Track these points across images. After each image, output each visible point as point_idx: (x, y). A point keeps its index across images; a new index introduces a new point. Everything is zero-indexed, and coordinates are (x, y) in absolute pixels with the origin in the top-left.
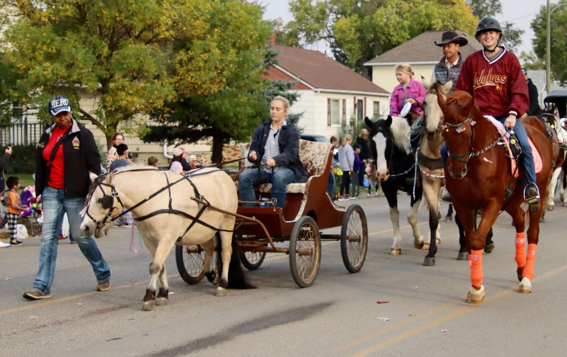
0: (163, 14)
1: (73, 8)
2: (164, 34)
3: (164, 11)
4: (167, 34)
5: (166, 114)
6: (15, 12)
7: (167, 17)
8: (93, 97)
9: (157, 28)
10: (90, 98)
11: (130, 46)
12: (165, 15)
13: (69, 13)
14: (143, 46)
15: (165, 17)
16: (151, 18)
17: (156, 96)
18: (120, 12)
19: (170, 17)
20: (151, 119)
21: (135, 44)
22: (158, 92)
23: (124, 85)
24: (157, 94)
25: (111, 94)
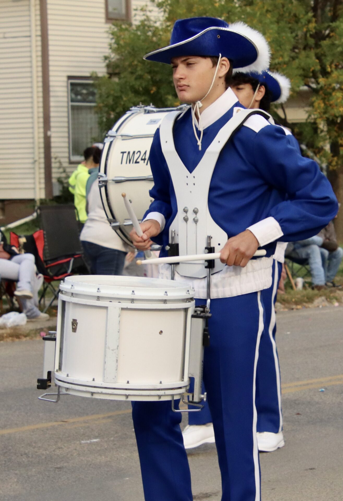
25: (323, 95)
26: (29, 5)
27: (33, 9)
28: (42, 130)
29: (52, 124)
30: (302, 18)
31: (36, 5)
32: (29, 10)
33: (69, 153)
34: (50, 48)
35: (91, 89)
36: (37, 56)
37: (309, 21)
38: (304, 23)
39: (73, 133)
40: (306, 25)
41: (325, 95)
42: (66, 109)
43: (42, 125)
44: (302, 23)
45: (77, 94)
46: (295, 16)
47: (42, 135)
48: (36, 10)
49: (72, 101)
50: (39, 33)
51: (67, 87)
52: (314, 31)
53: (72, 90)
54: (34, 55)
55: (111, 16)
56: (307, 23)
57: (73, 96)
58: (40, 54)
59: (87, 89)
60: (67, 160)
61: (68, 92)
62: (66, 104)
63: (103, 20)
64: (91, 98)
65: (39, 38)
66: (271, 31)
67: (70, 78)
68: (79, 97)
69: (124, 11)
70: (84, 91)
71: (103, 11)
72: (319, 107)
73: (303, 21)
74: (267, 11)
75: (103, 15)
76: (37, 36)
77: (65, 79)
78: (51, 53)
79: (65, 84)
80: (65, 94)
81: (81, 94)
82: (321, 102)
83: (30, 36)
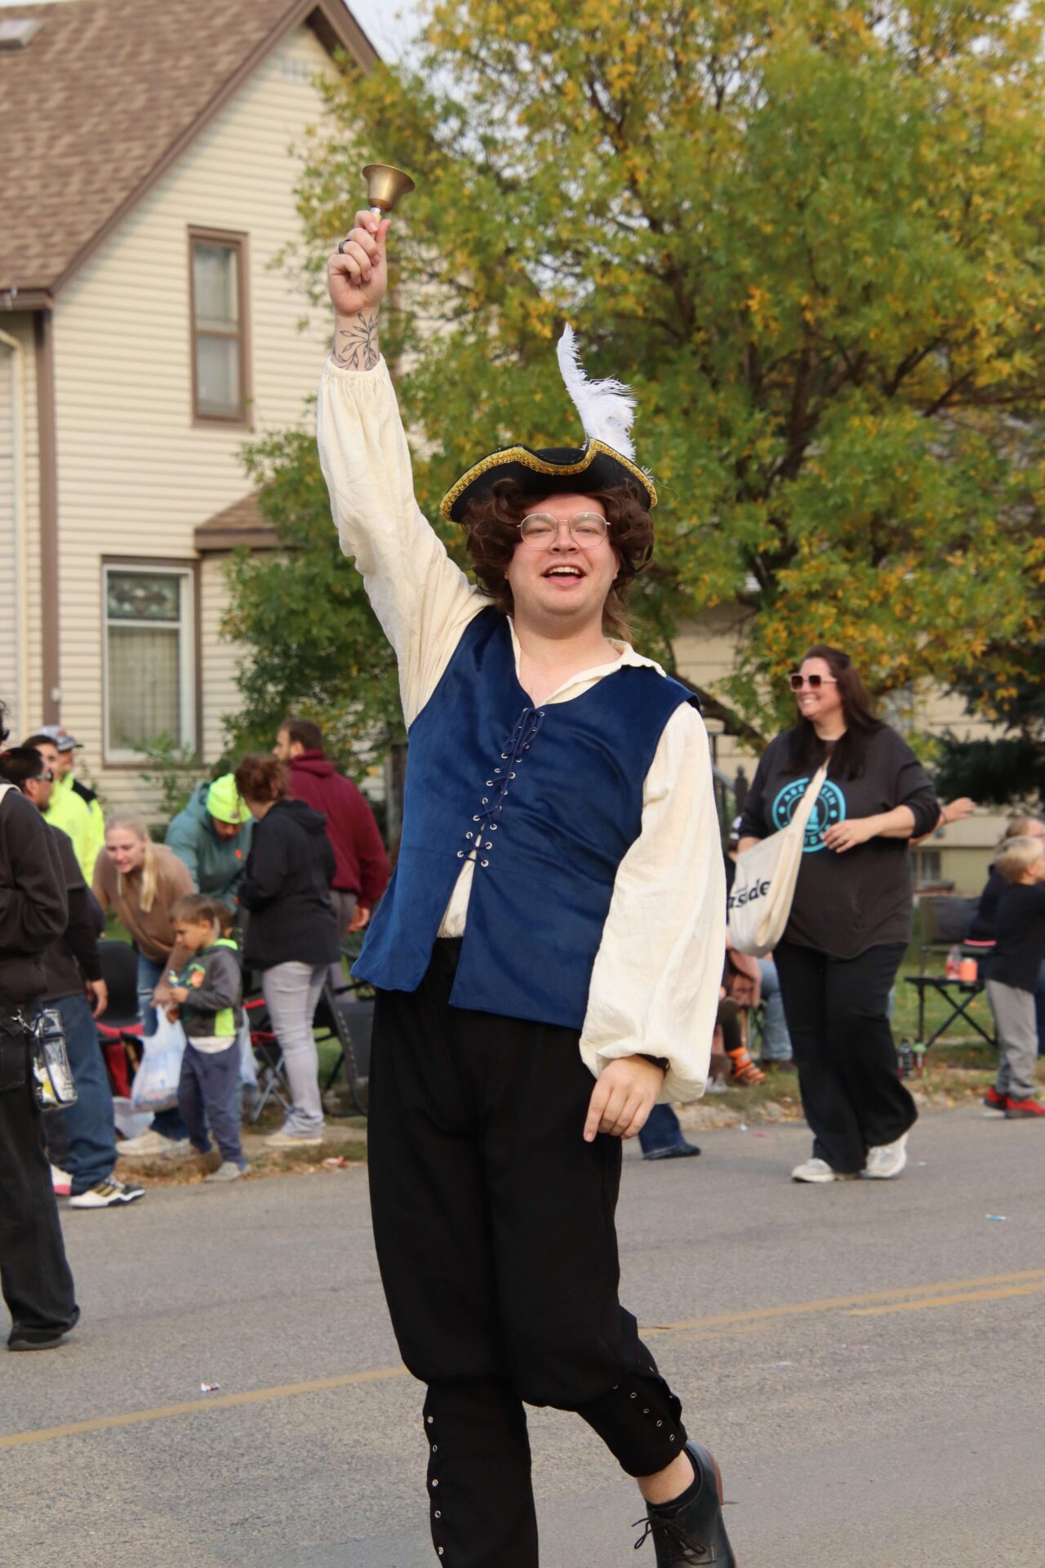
0: (988, 290)
1: (643, 282)
2: (993, 370)
3: (990, 277)
4: (1004, 368)
5: (1004, 686)
6: (441, 303)
7: (999, 301)
8: (730, 629)
9: (965, 349)
10: (722, 633)
11: (855, 422)
12: (995, 294)
13: (627, 303)
14: (912, 420)
15: (991, 303)
16: (937, 309)
17: (956, 619)
18: (821, 290)
19: (1014, 299)
20: (970, 711)
21: (874, 412)
22: (959, 602)
23: (832, 576)
24: (959, 612)
25: (785, 613)
26: (10, 380)
27: (18, 388)
28: (38, 686)
29: (64, 672)
30: (741, 427)
31: (25, 380)
32: (10, 392)
33: (103, 741)
34: (62, 485)
35: (155, 588)
36: (28, 506)
38: (745, 439)
39: (113, 695)
40: (750, 441)
41: (791, 610)
42: (96, 636)
43: (38, 673)
44: (740, 437)
45: (122, 597)
46: (723, 421)
47: (38, 698)
48: (26, 392)
49: (112, 615)
50: (34, 448)
51: (101, 581)
52: (768, 456)
53: (111, 588)
54: (20, 502)
55: (204, 410)
56: (752, 436)
57: (114, 604)
58: (35, 498)
59: (145, 588)
60: (97, 760)
61: (101, 594)
62: (96, 623)
63: (187, 420)
64: (154, 608)
65: (35, 461)
67: (107, 558)
68: (127, 607)
69: (234, 398)
70: (140, 593)
71: (186, 396)
72: (776, 640)
73: (744, 433)
75: (187, 408)
76: (28, 455)
77: (96, 562)
78: (62, 498)
79: (95, 574)
80: (96, 599)
81: (132, 599)
82: (781, 626)
83: (10, 456)
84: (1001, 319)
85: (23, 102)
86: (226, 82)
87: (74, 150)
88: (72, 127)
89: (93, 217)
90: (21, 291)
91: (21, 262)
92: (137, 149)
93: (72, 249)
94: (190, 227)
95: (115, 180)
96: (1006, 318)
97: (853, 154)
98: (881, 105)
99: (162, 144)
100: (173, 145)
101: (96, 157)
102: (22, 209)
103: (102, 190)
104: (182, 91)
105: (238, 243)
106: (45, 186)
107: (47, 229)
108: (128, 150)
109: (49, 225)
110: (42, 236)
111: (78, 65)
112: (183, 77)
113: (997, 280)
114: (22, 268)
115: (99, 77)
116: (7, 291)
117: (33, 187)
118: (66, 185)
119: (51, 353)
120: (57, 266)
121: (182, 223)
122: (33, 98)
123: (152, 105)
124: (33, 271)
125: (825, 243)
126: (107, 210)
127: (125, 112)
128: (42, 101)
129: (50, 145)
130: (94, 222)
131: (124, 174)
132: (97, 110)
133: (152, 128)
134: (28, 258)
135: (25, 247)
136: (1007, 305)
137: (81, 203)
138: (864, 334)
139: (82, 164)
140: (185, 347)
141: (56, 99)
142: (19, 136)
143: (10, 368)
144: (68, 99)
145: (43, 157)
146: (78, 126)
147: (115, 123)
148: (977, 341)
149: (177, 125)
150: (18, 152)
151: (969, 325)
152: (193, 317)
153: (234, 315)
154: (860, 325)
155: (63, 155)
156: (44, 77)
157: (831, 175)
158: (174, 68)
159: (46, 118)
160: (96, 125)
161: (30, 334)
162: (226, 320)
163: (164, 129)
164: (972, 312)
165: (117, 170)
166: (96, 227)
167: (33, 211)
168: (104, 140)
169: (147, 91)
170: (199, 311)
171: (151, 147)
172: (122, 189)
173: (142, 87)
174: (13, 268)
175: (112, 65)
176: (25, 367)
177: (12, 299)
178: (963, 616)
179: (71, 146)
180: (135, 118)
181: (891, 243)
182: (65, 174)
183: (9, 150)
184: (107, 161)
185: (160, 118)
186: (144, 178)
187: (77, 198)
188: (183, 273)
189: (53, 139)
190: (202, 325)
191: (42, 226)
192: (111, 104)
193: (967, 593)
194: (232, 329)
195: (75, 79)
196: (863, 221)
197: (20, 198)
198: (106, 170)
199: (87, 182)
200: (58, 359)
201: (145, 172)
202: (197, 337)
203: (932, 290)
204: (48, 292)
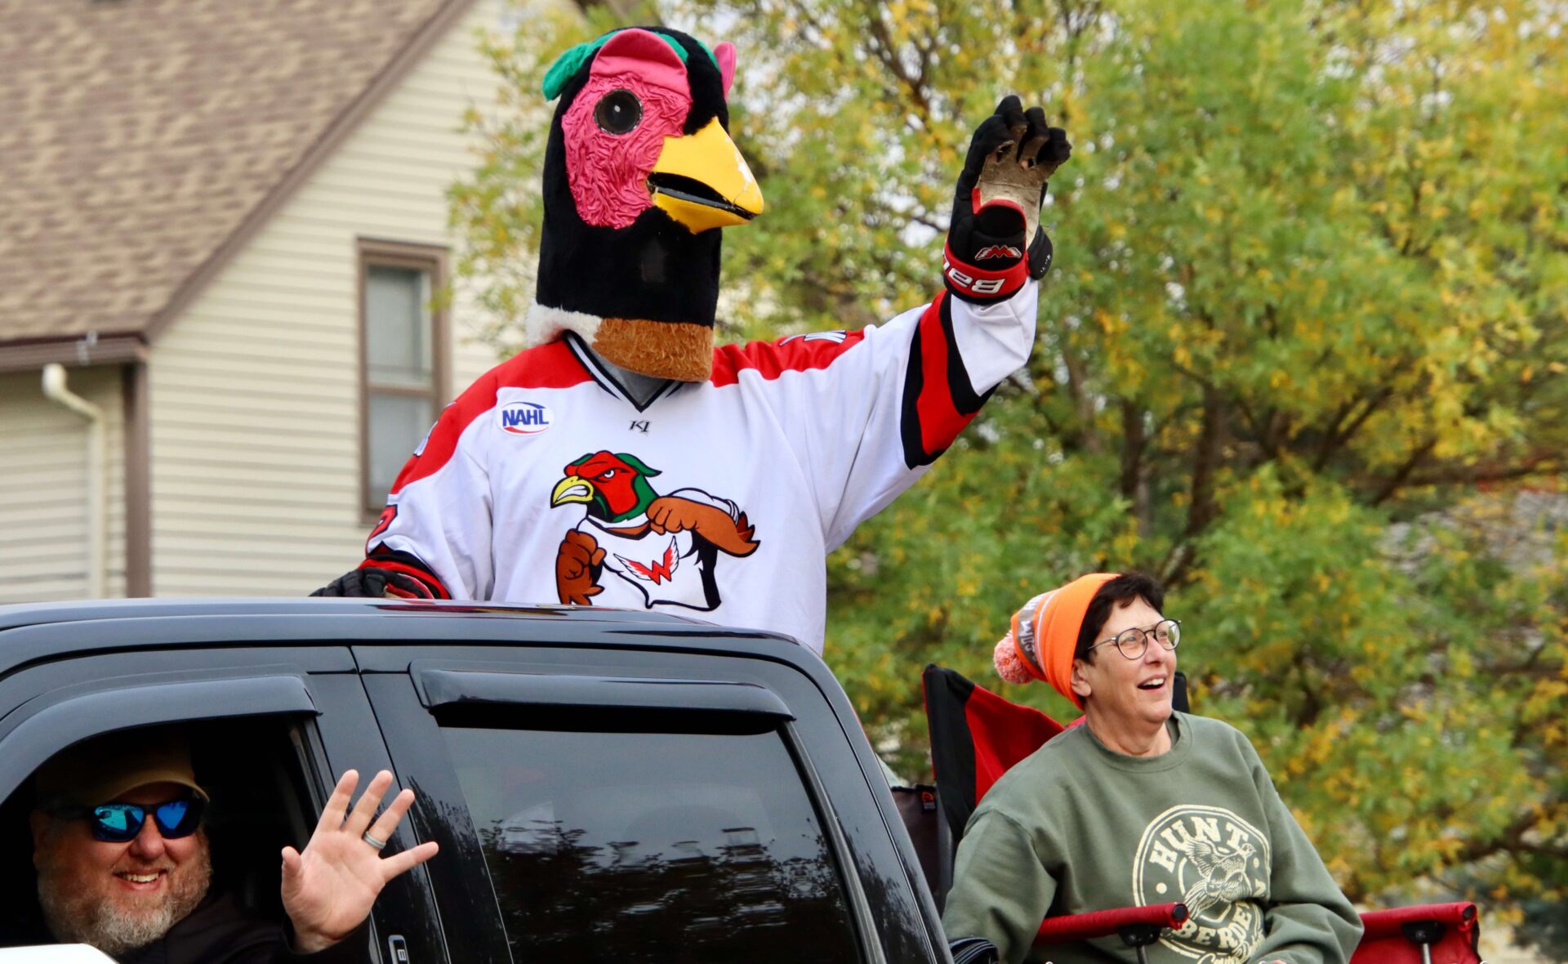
26: (84, 465)
27: (97, 477)
30: (1093, 517)
31: (108, 465)
32: (84, 483)
37: (1116, 528)
38: (1097, 536)
40: (1103, 539)
44: (1090, 534)
46: (1064, 507)
50: (119, 563)
52: (1131, 561)
55: (378, 501)
56: (1108, 533)
63: (352, 516)
66: (978, 559)
71: (352, 482)
73: (1096, 528)
74: (966, 490)
75: (352, 499)
83: (82, 576)
84: (1463, 358)
85: (126, 71)
86: (413, 36)
87: (194, 135)
88: (192, 102)
89: (210, 230)
90: (102, 337)
91: (105, 296)
92: (282, 131)
93: (179, 275)
94: (361, 239)
95: (248, 176)
96: (1471, 357)
97: (1239, 126)
98: (1278, 56)
99: (318, 124)
100: (332, 126)
101: (224, 145)
102: (115, 219)
103: (228, 192)
104: (350, 51)
105: (434, 261)
106: (148, 187)
107: (145, 249)
108: (270, 134)
109: (149, 240)
110: (140, 258)
111: (207, 18)
112: (353, 30)
113: (1457, 302)
114: (106, 304)
115: (237, 32)
116: (82, 337)
117: (131, 189)
118: (178, 184)
119: (147, 424)
120: (156, 299)
121: (348, 235)
122: (141, 64)
123: (308, 70)
124: (119, 309)
125: (1205, 253)
126: (233, 219)
127: (270, 80)
128: (154, 68)
129: (159, 130)
130: (214, 236)
131: (260, 168)
132: (232, 78)
133: (307, 102)
134: (116, 290)
135: (112, 275)
136: (1473, 339)
137: (197, 210)
138: (1263, 380)
139: (205, 155)
140: (351, 411)
141: (173, 66)
142: (118, 118)
143: (84, 447)
144: (192, 64)
145: (148, 147)
146: (202, 102)
147: (254, 97)
148: (1433, 390)
149: (340, 97)
150: (114, 140)
151: (1418, 366)
152: (364, 368)
153: (427, 363)
154: (1259, 368)
155: (178, 143)
156: (159, 35)
157: (1209, 154)
158: (343, 18)
159: (157, 92)
160: (229, 99)
161: (116, 400)
162: (416, 370)
163: (323, 102)
164: (1423, 349)
165: (251, 163)
166: (216, 243)
167: (127, 223)
168: (235, 121)
169: (304, 50)
170: (374, 358)
171: (302, 129)
172: (258, 188)
173: (295, 45)
174: (92, 305)
175: (256, 16)
176: (109, 445)
177: (90, 349)
178: (1426, 799)
179: (191, 129)
180: (283, 90)
181: (1301, 251)
182: (176, 170)
183: (99, 139)
184: (238, 150)
185: (317, 88)
186: (289, 173)
187: (191, 203)
188: (350, 305)
189: (166, 120)
190: (377, 379)
191: (139, 244)
192: (251, 70)
193: (1431, 763)
194: (423, 384)
195: (204, 36)
196: (1257, 218)
197: (112, 205)
198: (237, 162)
199: (208, 180)
200: (157, 433)
201: (289, 164)
202: (369, 396)
203: (1363, 319)
204: (140, 337)
